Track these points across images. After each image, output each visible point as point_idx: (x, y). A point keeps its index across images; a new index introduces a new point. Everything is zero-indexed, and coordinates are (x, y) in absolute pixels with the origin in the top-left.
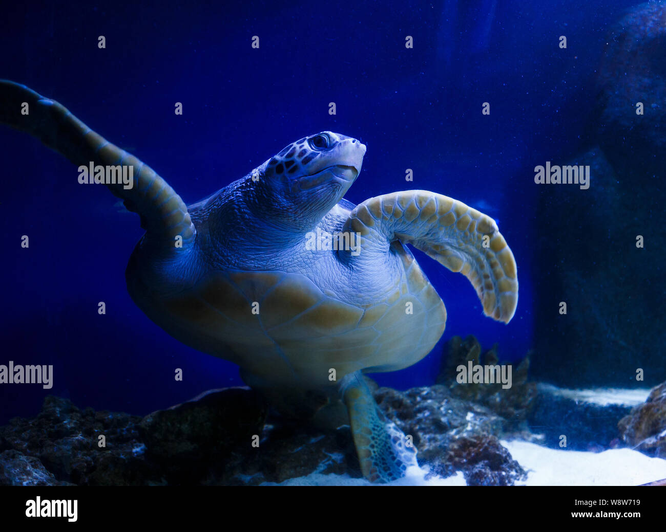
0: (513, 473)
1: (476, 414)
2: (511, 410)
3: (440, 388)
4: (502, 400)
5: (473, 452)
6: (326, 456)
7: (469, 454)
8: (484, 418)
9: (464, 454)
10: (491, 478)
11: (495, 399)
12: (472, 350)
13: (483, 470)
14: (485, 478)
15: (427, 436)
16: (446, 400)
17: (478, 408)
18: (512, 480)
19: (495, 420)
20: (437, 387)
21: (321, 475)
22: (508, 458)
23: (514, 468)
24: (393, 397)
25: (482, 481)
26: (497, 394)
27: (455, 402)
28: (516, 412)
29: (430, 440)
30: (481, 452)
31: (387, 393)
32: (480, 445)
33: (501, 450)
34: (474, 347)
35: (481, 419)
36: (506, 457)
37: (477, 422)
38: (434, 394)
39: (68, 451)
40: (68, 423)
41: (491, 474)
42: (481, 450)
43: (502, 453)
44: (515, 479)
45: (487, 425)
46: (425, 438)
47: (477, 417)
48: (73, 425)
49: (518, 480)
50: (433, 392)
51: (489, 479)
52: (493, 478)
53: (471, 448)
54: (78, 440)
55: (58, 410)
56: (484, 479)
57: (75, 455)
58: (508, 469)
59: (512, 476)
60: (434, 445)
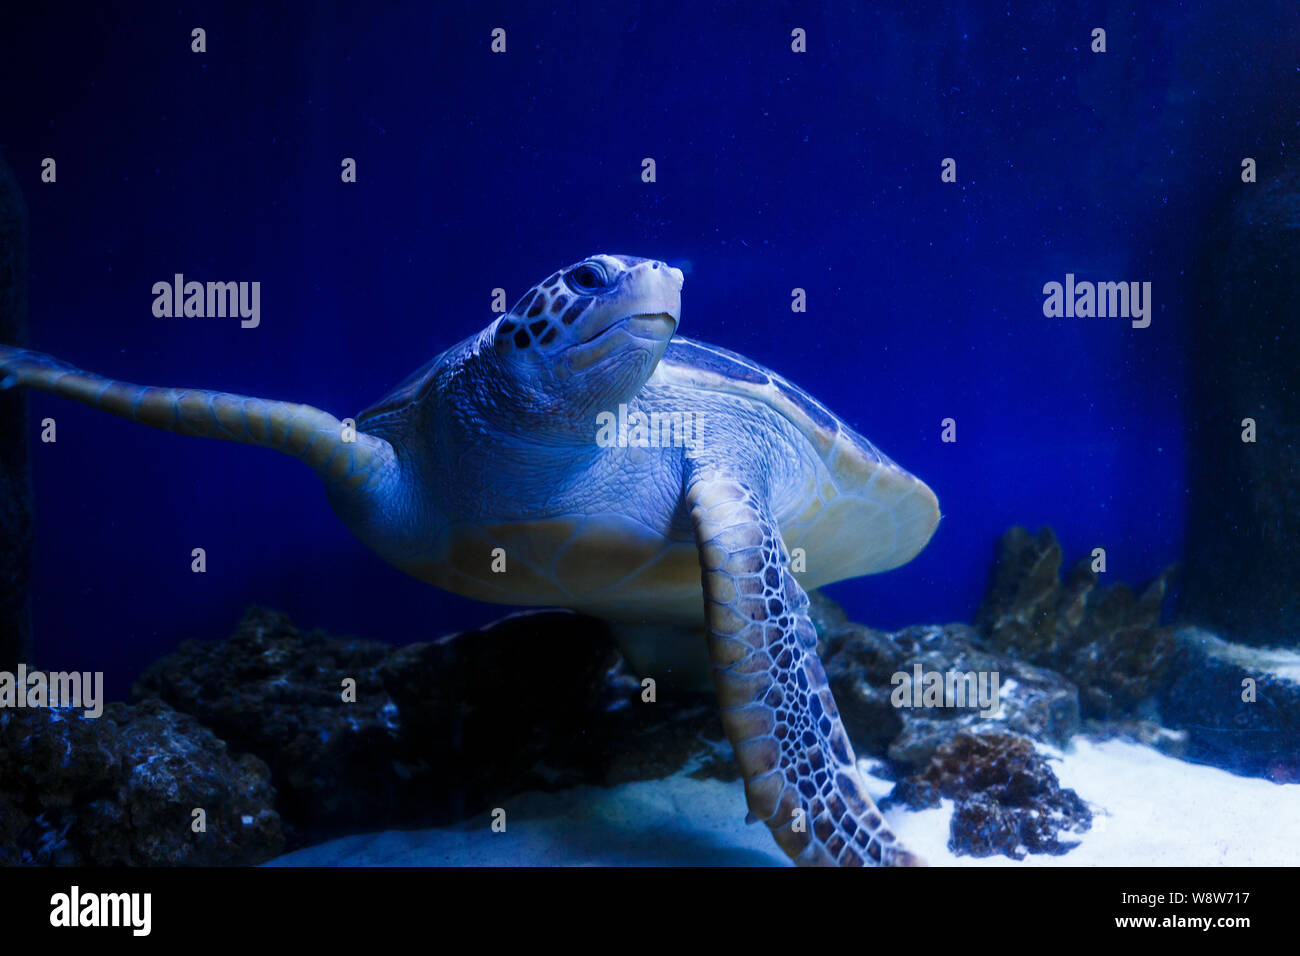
0: (1058, 815)
1: (1024, 683)
2: (1118, 676)
3: (961, 631)
4: (1100, 657)
5: (979, 765)
6: (702, 746)
7: (970, 768)
8: (1042, 694)
9: (963, 767)
10: (1002, 823)
11: (1088, 655)
12: (1043, 556)
13: (984, 806)
14: (987, 823)
15: (917, 722)
16: (963, 655)
17: (1028, 672)
18: (1053, 828)
19: (1062, 699)
20: (954, 627)
21: (689, 780)
22: (1049, 785)
23: (1062, 805)
24: (859, 645)
25: (979, 827)
26: (1093, 645)
27: (980, 658)
28: (1127, 681)
29: (920, 728)
30: (993, 768)
31: (852, 635)
32: (991, 754)
33: (1035, 769)
34: (1048, 551)
35: (1031, 696)
36: (1044, 782)
37: (1021, 703)
38: (945, 640)
39: (257, 704)
40: (272, 655)
41: (1002, 816)
42: (994, 764)
43: (1036, 773)
44: (1062, 827)
45: (1041, 711)
46: (912, 724)
47: (1023, 691)
48: (278, 659)
49: (1067, 829)
50: (945, 638)
51: (996, 823)
52: (1005, 822)
53: (976, 757)
54: (277, 687)
55: (260, 631)
56: (983, 823)
57: (269, 713)
58: (1046, 807)
59: (1053, 822)
60: (925, 737)
